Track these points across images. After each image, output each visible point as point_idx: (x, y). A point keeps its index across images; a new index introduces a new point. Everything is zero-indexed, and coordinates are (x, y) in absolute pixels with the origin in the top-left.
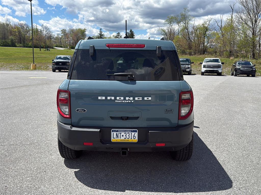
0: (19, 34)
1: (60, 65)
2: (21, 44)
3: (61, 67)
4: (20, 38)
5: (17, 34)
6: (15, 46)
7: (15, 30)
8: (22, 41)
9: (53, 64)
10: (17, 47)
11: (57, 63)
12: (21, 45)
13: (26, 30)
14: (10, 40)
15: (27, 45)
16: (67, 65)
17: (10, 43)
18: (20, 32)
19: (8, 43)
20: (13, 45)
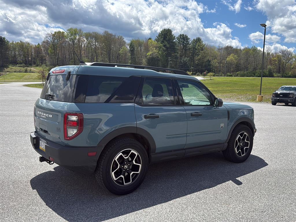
0: (278, 63)
1: (281, 97)
2: (279, 73)
3: (282, 100)
4: (280, 67)
5: (276, 62)
6: (273, 76)
7: (275, 58)
8: (281, 70)
9: (273, 96)
10: (274, 77)
11: (277, 95)
12: (279, 75)
13: (288, 57)
14: (268, 70)
15: (287, 75)
16: (289, 97)
17: (267, 73)
18: (280, 61)
19: (265, 74)
20: (271, 75)
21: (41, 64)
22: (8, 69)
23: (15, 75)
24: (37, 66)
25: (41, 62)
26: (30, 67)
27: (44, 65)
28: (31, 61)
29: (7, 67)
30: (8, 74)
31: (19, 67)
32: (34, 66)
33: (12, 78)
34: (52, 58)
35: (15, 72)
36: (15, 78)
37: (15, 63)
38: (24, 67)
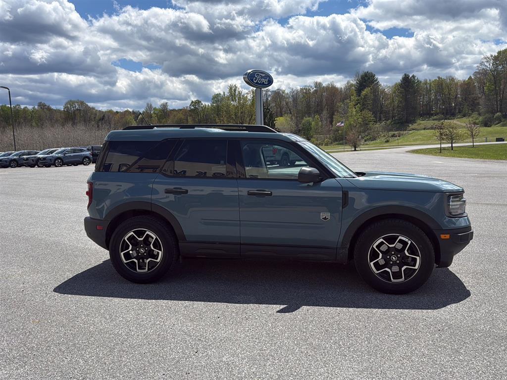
21: (470, 112)
22: (415, 126)
23: (420, 135)
24: (464, 116)
25: (471, 110)
26: (451, 119)
27: (475, 115)
28: (455, 108)
29: (413, 122)
30: (411, 133)
31: (433, 120)
32: (459, 116)
33: (416, 140)
34: (489, 100)
35: (424, 129)
36: (420, 138)
37: (427, 114)
38: (439, 120)
